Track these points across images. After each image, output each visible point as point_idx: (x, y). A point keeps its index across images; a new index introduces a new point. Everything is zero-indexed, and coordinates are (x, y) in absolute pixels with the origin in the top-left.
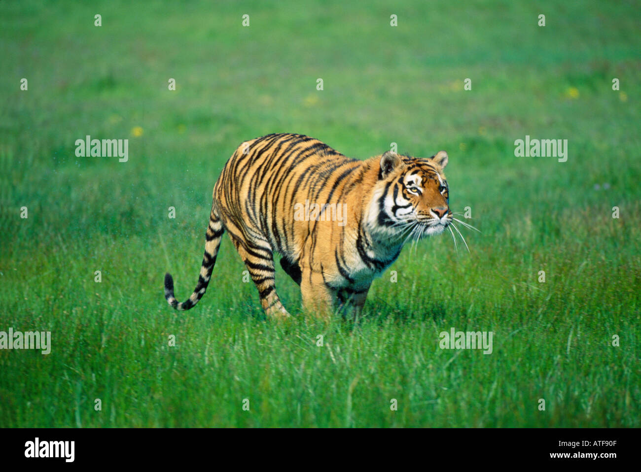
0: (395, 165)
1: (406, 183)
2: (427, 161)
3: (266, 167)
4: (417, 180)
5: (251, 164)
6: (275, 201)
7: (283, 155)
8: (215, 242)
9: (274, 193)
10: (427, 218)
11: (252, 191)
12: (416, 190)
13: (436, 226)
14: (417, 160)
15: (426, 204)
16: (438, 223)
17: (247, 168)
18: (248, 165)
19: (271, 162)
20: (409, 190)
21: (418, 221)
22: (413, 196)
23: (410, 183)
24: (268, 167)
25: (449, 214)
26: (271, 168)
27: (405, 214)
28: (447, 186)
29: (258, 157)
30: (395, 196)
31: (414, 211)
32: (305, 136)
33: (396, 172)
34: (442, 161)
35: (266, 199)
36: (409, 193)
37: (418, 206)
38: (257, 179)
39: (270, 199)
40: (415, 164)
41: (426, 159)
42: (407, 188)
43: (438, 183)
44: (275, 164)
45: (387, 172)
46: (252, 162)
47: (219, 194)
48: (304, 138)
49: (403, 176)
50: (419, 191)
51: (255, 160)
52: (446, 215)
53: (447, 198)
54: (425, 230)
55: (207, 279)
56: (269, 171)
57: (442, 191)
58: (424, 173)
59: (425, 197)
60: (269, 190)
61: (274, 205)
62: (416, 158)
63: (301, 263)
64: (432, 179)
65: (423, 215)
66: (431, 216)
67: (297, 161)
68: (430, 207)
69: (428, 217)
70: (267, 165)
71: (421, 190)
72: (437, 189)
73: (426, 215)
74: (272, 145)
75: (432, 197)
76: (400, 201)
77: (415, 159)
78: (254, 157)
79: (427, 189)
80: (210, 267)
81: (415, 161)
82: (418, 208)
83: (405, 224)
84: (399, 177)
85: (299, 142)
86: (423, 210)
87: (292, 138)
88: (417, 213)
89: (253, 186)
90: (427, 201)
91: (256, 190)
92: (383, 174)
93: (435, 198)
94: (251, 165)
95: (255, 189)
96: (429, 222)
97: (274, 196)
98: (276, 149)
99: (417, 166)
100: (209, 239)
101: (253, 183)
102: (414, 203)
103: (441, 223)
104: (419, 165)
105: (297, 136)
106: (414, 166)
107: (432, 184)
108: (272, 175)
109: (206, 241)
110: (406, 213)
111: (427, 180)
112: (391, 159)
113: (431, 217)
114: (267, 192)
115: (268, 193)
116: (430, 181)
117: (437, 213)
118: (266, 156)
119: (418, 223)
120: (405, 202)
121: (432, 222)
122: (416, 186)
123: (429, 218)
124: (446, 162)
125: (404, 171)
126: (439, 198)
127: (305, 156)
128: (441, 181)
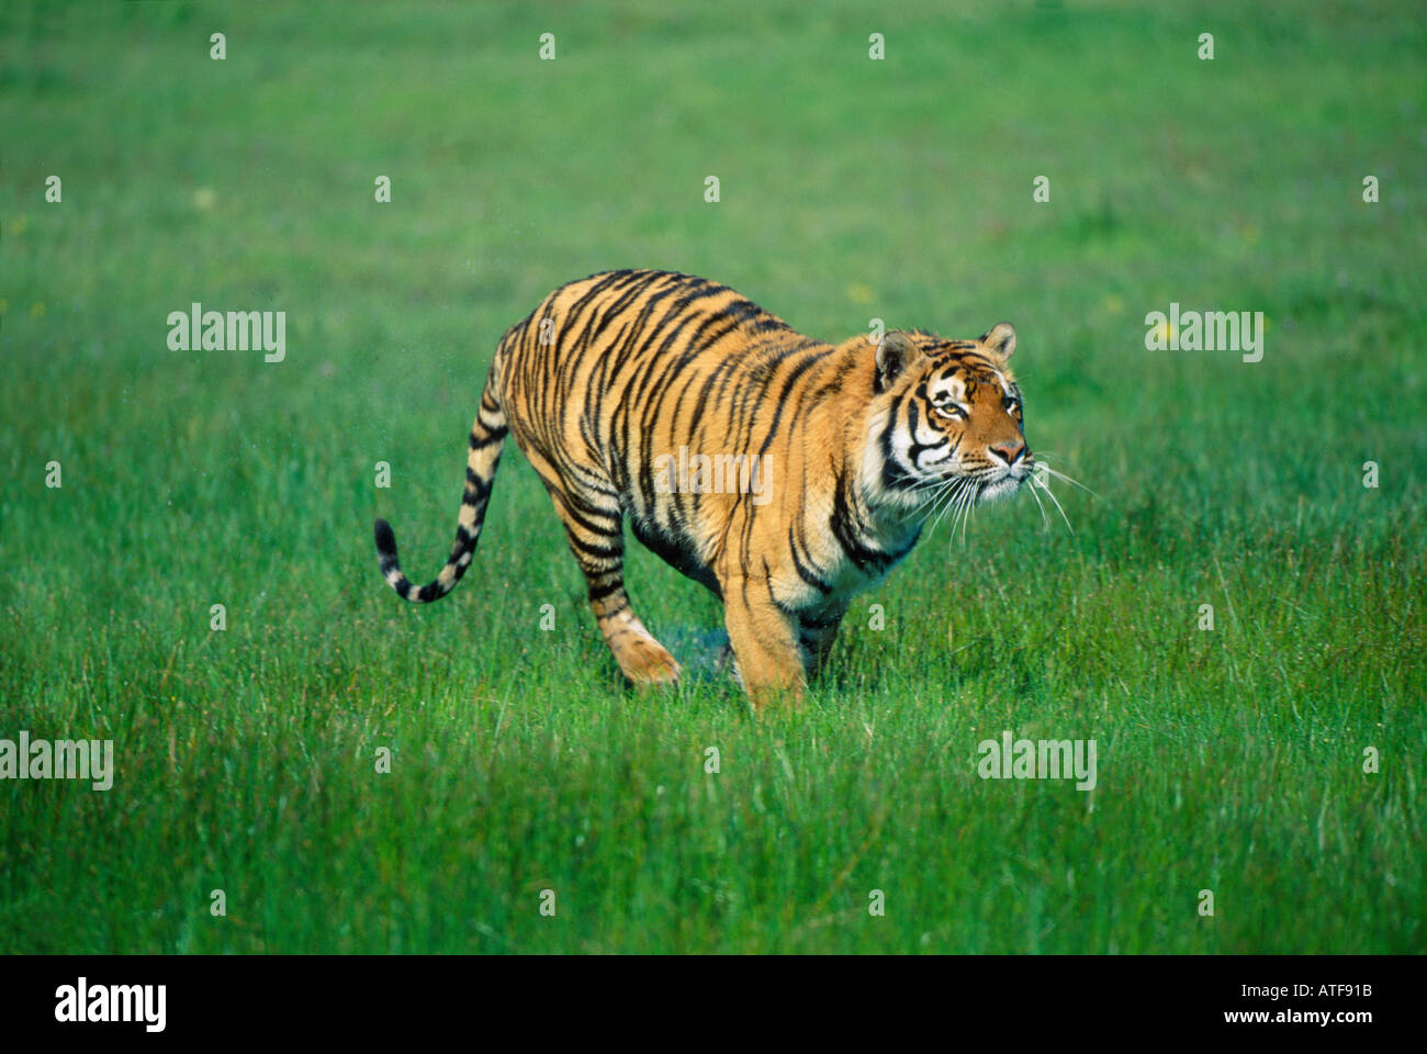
0: (908, 359)
1: (932, 395)
2: (973, 347)
3: (621, 352)
4: (956, 390)
5: (589, 342)
6: (647, 423)
7: (660, 327)
8: (491, 451)
9: (647, 408)
10: (982, 468)
11: (594, 401)
12: (954, 410)
13: (1001, 481)
14: (952, 346)
15: (977, 437)
16: (1005, 474)
17: (580, 349)
18: (582, 344)
19: (635, 341)
20: (939, 411)
21: (965, 474)
22: (950, 422)
23: (942, 395)
24: (626, 351)
25: (1027, 456)
26: (634, 354)
27: (937, 463)
28: (1018, 395)
29: (602, 328)
30: (913, 427)
31: (954, 455)
32: (703, 281)
33: (910, 373)
34: (1003, 345)
35: (626, 418)
36: (940, 417)
37: (961, 443)
38: (603, 375)
39: (635, 419)
40: (948, 355)
41: (970, 342)
42: (936, 408)
43: (1000, 392)
44: (645, 347)
45: (892, 376)
46: (591, 337)
47: (514, 389)
48: (703, 287)
49: (924, 382)
50: (960, 411)
51: (596, 335)
52: (1021, 459)
53: (1020, 421)
54: (979, 492)
55: (473, 532)
56: (629, 362)
57: (1008, 407)
58: (968, 373)
59: (975, 423)
60: (632, 400)
61: (647, 432)
62: (950, 341)
63: (720, 569)
64: (985, 384)
65: (973, 461)
66: (989, 461)
67: (698, 345)
68: (986, 443)
69: (983, 464)
70: (624, 348)
71: (966, 408)
72: (997, 403)
73: (979, 461)
74: (632, 301)
75: (989, 421)
76: (925, 434)
77: (948, 344)
78: (595, 327)
79: (978, 406)
80: (481, 505)
81: (949, 348)
82: (962, 448)
83: (938, 481)
84: (916, 386)
85: (694, 297)
86: (973, 452)
87: (675, 288)
88: (960, 459)
89: (594, 392)
90: (979, 432)
91: (603, 400)
92: (883, 380)
93: (995, 423)
94: (588, 345)
95: (599, 397)
96: (986, 474)
97: (645, 413)
98: (642, 311)
99: (953, 359)
100: (477, 444)
101: (595, 386)
102: (954, 436)
103: (1012, 474)
104: (958, 357)
105: (688, 281)
106: (945, 360)
107: (988, 395)
108: (638, 370)
109: (470, 450)
110: (938, 459)
111: (975, 387)
112: (898, 348)
113: (989, 465)
114: (627, 404)
115: (631, 407)
116: (982, 388)
117: (1002, 454)
118: (621, 327)
119: (963, 478)
120: (935, 437)
121: (993, 475)
122: (954, 401)
123: (986, 467)
124: (1011, 345)
125: (926, 371)
126: (1004, 423)
127: (714, 334)
128: (1005, 386)
